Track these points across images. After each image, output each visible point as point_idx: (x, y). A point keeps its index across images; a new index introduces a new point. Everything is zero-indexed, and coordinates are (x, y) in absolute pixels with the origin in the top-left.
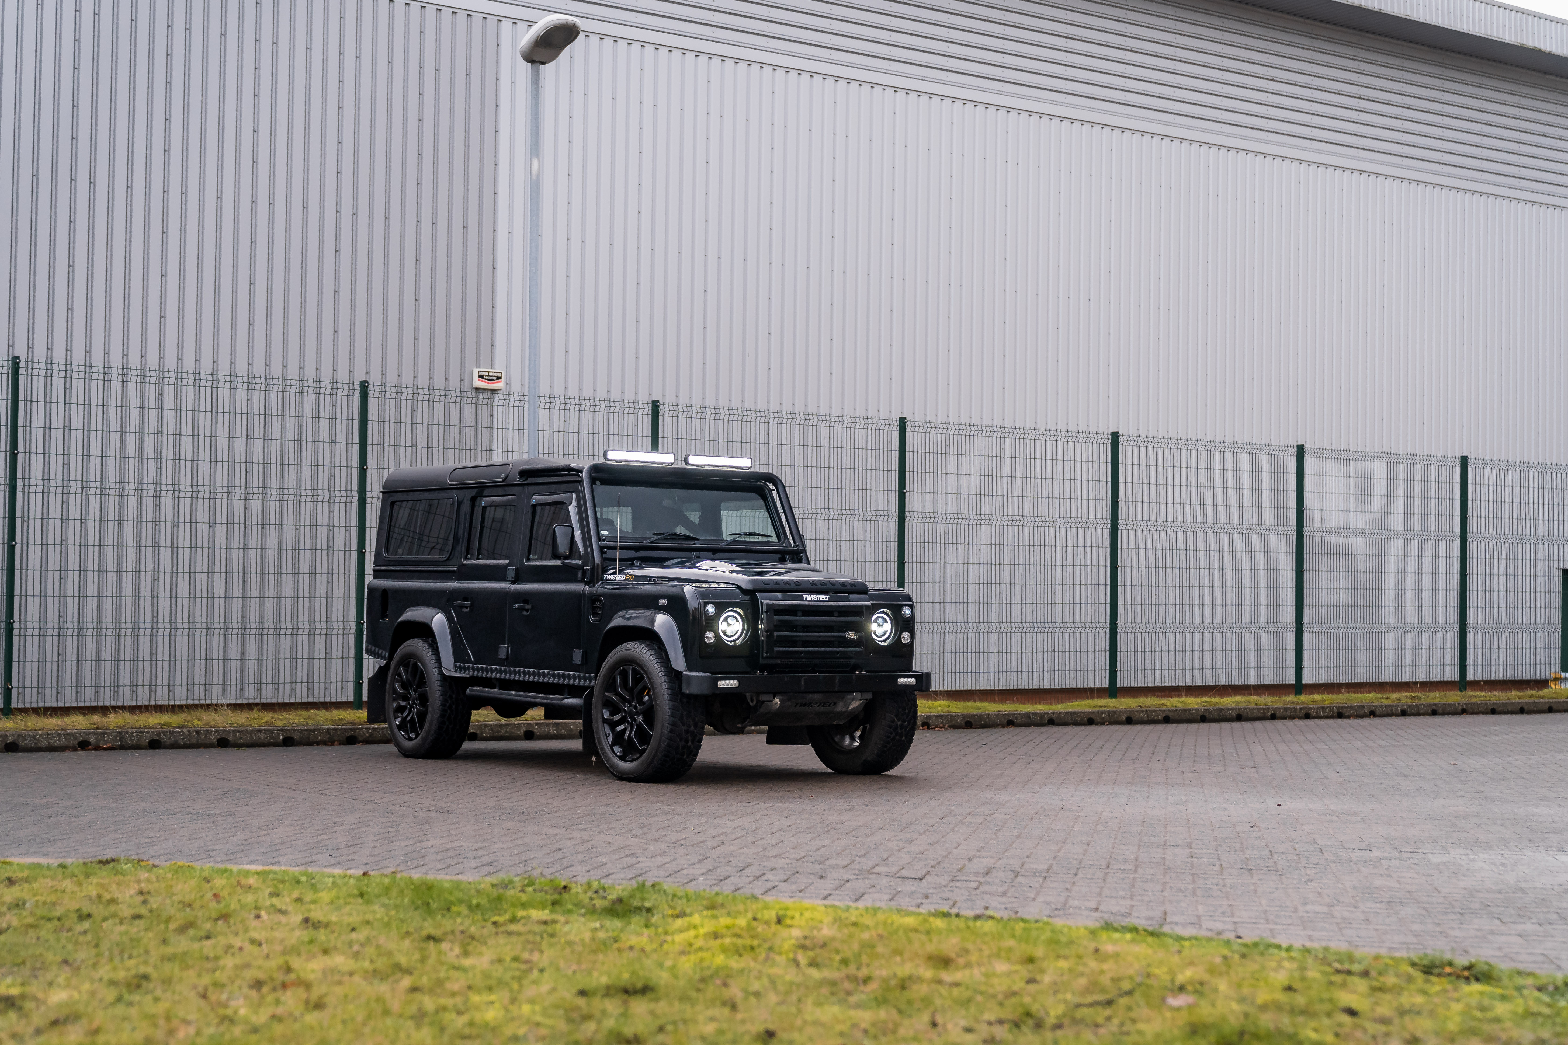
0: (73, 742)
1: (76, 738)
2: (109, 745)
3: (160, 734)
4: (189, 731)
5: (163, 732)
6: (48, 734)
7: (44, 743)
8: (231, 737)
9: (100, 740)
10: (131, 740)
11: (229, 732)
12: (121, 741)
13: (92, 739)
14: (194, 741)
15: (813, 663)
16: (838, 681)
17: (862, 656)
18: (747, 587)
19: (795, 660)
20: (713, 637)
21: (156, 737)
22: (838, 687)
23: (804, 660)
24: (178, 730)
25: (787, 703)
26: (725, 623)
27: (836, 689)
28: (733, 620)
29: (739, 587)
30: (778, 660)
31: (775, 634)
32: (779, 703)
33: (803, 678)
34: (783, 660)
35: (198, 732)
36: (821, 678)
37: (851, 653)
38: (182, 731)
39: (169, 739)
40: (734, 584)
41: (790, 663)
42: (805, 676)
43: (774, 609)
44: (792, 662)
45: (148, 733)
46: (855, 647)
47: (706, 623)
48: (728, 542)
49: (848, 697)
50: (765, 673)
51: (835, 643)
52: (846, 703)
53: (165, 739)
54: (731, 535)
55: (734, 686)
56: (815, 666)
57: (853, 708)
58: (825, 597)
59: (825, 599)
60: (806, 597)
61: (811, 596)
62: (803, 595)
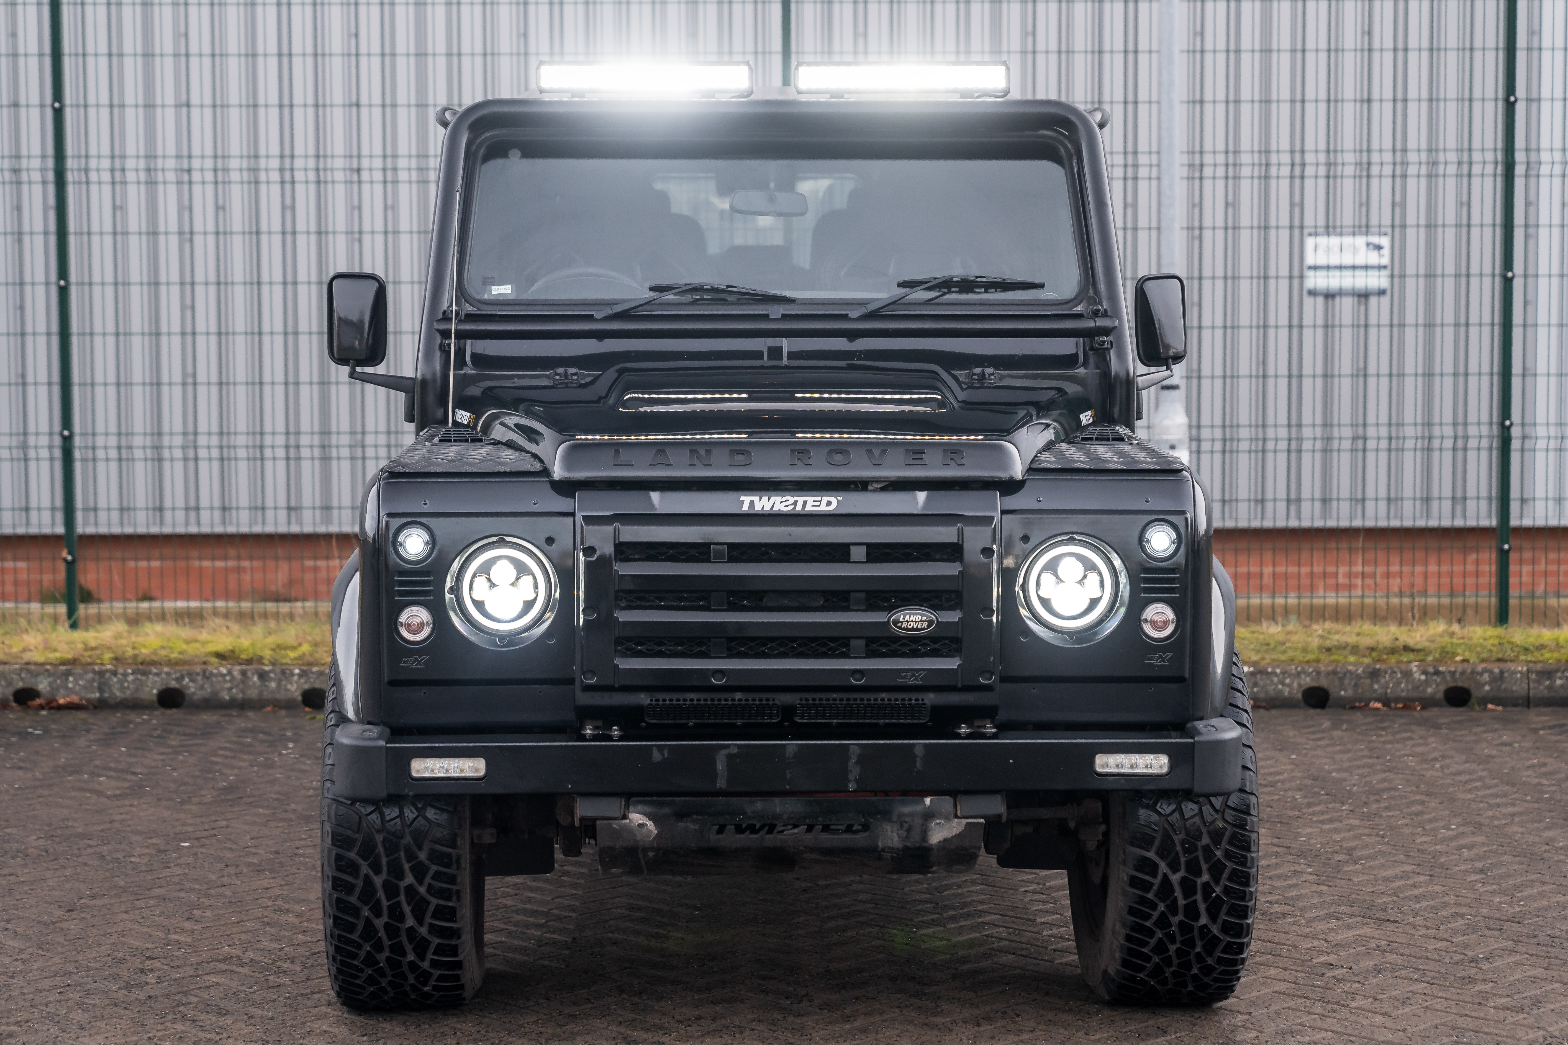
0: (4, 691)
1: (10, 683)
2: (75, 699)
3: (182, 678)
4: (244, 673)
5: (190, 674)
9: (58, 688)
10: (122, 689)
12: (100, 689)
13: (43, 686)
14: (253, 693)
15: (777, 702)
16: (857, 763)
17: (959, 685)
18: (558, 472)
19: (702, 696)
20: (428, 624)
21: (173, 684)
22: (856, 781)
23: (738, 696)
24: (224, 670)
25: (681, 825)
26: (481, 581)
27: (852, 786)
28: (512, 572)
29: (545, 472)
30: (642, 696)
31: (624, 616)
32: (650, 825)
33: (724, 752)
34: (661, 696)
35: (262, 676)
36: (790, 752)
37: (913, 675)
38: (230, 673)
39: (202, 688)
40: (541, 461)
41: (688, 702)
42: (728, 746)
43: (622, 540)
44: (692, 700)
45: (157, 675)
46: (935, 653)
47: (401, 584)
48: (872, 307)
49: (907, 809)
50: (616, 731)
51: (853, 642)
52: (906, 826)
53: (192, 688)
54: (901, 285)
55: (482, 773)
56: (788, 711)
57: (945, 840)
58: (824, 502)
59: (823, 508)
60: (752, 503)
61: (773, 499)
62: (742, 498)
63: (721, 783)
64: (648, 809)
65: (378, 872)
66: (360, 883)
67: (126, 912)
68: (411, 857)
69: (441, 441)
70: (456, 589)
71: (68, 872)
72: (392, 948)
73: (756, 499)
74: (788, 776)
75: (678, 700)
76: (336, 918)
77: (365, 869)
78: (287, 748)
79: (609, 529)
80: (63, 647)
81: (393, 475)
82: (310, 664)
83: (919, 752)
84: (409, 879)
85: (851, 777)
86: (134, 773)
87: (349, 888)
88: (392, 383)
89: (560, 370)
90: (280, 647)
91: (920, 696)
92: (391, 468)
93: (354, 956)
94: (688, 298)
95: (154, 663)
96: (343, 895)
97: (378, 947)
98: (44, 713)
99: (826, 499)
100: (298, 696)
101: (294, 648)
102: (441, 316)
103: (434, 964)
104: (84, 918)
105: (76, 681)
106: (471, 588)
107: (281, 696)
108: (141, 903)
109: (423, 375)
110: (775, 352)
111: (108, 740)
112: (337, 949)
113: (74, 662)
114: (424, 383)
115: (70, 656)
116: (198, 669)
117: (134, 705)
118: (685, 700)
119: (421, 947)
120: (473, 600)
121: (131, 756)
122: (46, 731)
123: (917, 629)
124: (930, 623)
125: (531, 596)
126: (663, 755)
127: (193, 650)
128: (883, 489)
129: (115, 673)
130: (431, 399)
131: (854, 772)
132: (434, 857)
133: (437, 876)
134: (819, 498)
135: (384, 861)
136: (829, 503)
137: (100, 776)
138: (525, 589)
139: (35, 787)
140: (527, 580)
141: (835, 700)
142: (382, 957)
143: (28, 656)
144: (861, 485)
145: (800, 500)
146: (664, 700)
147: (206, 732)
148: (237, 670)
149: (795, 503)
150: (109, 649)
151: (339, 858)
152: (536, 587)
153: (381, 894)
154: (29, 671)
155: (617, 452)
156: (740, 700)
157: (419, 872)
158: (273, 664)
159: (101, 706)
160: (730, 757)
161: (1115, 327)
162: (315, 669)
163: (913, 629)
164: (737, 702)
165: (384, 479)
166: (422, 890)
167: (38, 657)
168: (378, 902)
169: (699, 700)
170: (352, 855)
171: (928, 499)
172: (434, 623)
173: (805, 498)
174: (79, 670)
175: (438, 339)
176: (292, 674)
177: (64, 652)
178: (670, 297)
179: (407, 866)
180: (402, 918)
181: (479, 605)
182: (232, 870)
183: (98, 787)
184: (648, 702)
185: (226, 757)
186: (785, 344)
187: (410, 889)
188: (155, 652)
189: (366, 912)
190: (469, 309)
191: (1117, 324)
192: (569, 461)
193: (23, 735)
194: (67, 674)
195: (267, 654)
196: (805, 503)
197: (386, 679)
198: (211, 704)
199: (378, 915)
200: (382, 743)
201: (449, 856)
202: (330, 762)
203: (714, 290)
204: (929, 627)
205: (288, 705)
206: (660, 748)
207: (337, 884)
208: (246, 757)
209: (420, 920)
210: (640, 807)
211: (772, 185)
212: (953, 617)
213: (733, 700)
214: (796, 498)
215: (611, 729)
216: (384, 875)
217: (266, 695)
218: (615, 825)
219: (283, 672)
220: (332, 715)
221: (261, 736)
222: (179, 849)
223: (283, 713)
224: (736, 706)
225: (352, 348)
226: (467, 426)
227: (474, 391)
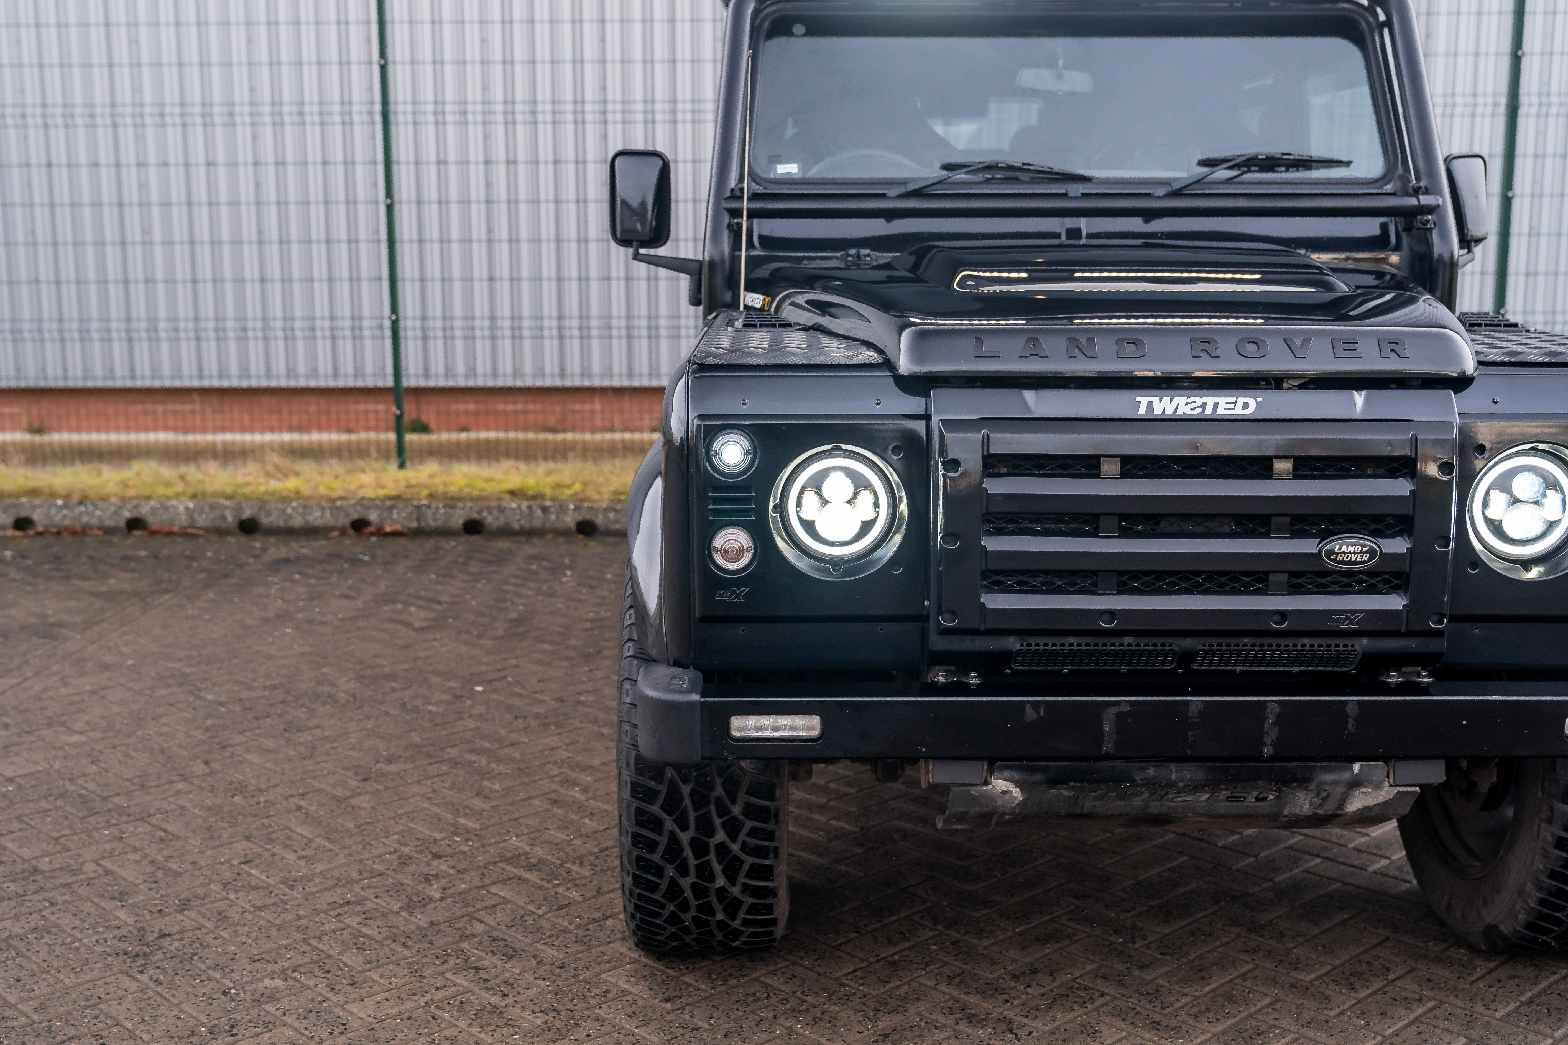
0: (344, 521)
1: (347, 515)
2: (398, 527)
3: (482, 511)
4: (530, 508)
5: (488, 508)
6: (305, 507)
7: (297, 522)
8: (600, 520)
9: (385, 519)
10: (435, 520)
11: (597, 510)
12: (418, 520)
13: (373, 516)
14: (537, 524)
15: (1174, 647)
16: (1274, 724)
17: (1403, 630)
18: (905, 365)
19: (1084, 640)
20: (748, 551)
21: (475, 516)
22: (1273, 745)
23: (1128, 640)
24: (514, 505)
25: (1053, 792)
26: (810, 497)
27: (1267, 751)
28: (848, 488)
29: (888, 365)
30: (1011, 639)
31: (994, 544)
32: (1016, 792)
33: (1113, 710)
34: (1033, 640)
35: (545, 510)
36: (1193, 710)
37: (1348, 618)
38: (519, 507)
39: (497, 519)
40: (880, 351)
41: (1066, 648)
42: (1118, 703)
43: (992, 452)
44: (1071, 645)
45: (463, 508)
46: (1372, 590)
47: (716, 501)
48: (1177, 186)
49: (1330, 777)
50: (973, 679)
51: (1272, 578)
52: (1324, 794)
53: (490, 520)
54: (1204, 163)
55: (816, 733)
56: (1187, 657)
57: (1366, 808)
58: (1240, 404)
59: (1239, 411)
60: (1150, 404)
61: (1177, 400)
62: (1138, 399)
63: (1108, 747)
64: (1016, 776)
65: (684, 827)
66: (663, 840)
67: (418, 782)
68: (723, 811)
69: (745, 326)
70: (781, 508)
71: (370, 724)
72: (699, 908)
73: (1155, 400)
74: (1191, 738)
75: (1054, 645)
76: (635, 877)
77: (669, 824)
78: (565, 575)
79: (977, 436)
80: (390, 484)
81: (703, 367)
82: (582, 500)
83: (1352, 710)
84: (721, 836)
85: (1267, 740)
86: (440, 603)
87: (652, 846)
88: (676, 265)
89: (853, 251)
90: (558, 486)
91: (1350, 641)
92: (700, 359)
93: (656, 915)
94: (980, 177)
95: (460, 499)
96: (644, 853)
97: (684, 906)
98: (374, 539)
99: (1241, 400)
100: (573, 526)
101: (569, 487)
102: (728, 194)
103: (745, 922)
104: (378, 791)
105: (399, 513)
106: (799, 504)
107: (560, 526)
108: (433, 770)
109: (711, 257)
110: (1074, 233)
111: (421, 567)
112: (637, 907)
113: (397, 498)
114: (712, 264)
115: (394, 492)
116: (494, 504)
117: (444, 533)
118: (1063, 645)
119: (732, 907)
120: (801, 520)
121: (439, 583)
122: (373, 557)
123: (1356, 563)
124: (1372, 553)
125: (871, 516)
126: (1038, 713)
127: (492, 488)
128: (1301, 387)
129: (429, 507)
130: (719, 280)
131: (1271, 735)
132: (750, 811)
133: (753, 832)
134: (1233, 399)
135: (692, 816)
136: (1246, 406)
137: (411, 605)
138: (864, 507)
139: (355, 618)
140: (866, 497)
141: (1245, 645)
142: (688, 917)
143: (362, 493)
144: (1276, 382)
145: (1210, 401)
146: (1037, 645)
147: (501, 559)
148: (525, 505)
149: (1204, 405)
150: (425, 486)
151: (639, 812)
152: (876, 504)
153: (688, 852)
154: (362, 505)
155: (978, 340)
156: (1130, 645)
157: (732, 828)
158: (553, 499)
159: (419, 533)
160: (1119, 716)
161: (1438, 206)
162: (586, 505)
163: (1350, 563)
164: (1125, 648)
165: (694, 372)
166: (735, 847)
167: (369, 493)
168: (685, 861)
169: (1079, 645)
170: (655, 809)
171: (1367, 401)
172: (755, 549)
173: (1216, 399)
174: (401, 505)
175: (726, 218)
176: (568, 509)
177: (391, 490)
178: (961, 176)
179: (718, 822)
180: (712, 878)
181: (809, 526)
182: (520, 723)
183: (407, 618)
184: (1018, 646)
185: (516, 585)
186: (1084, 224)
187: (722, 849)
188: (461, 490)
189: (670, 871)
190: (757, 188)
191: (1440, 202)
192: (917, 352)
193: (355, 561)
194: (391, 508)
195: (548, 492)
196: (1216, 405)
197: (698, 614)
198: (505, 532)
199: (684, 873)
200: (696, 697)
201: (767, 809)
202: (628, 700)
203: (1010, 168)
204: (1370, 559)
205: (565, 533)
206: (1036, 705)
207: (637, 840)
208: (533, 585)
209: (732, 879)
210: (1007, 774)
211: (1061, 62)
212: (1398, 546)
213: (1122, 645)
214: (1205, 399)
215: (968, 675)
216: (692, 832)
217: (548, 525)
218: (974, 791)
219: (561, 507)
220: (630, 644)
221: (545, 563)
222: (473, 693)
223: (561, 540)
224: (1124, 652)
225: (634, 231)
226: (762, 309)
227: (764, 272)
